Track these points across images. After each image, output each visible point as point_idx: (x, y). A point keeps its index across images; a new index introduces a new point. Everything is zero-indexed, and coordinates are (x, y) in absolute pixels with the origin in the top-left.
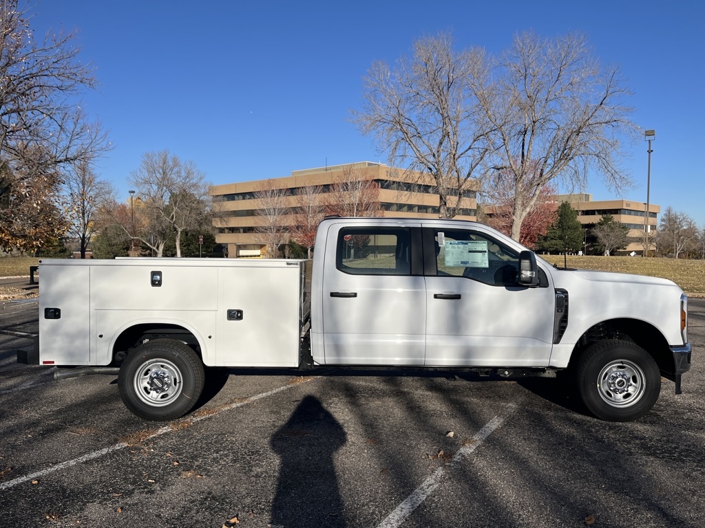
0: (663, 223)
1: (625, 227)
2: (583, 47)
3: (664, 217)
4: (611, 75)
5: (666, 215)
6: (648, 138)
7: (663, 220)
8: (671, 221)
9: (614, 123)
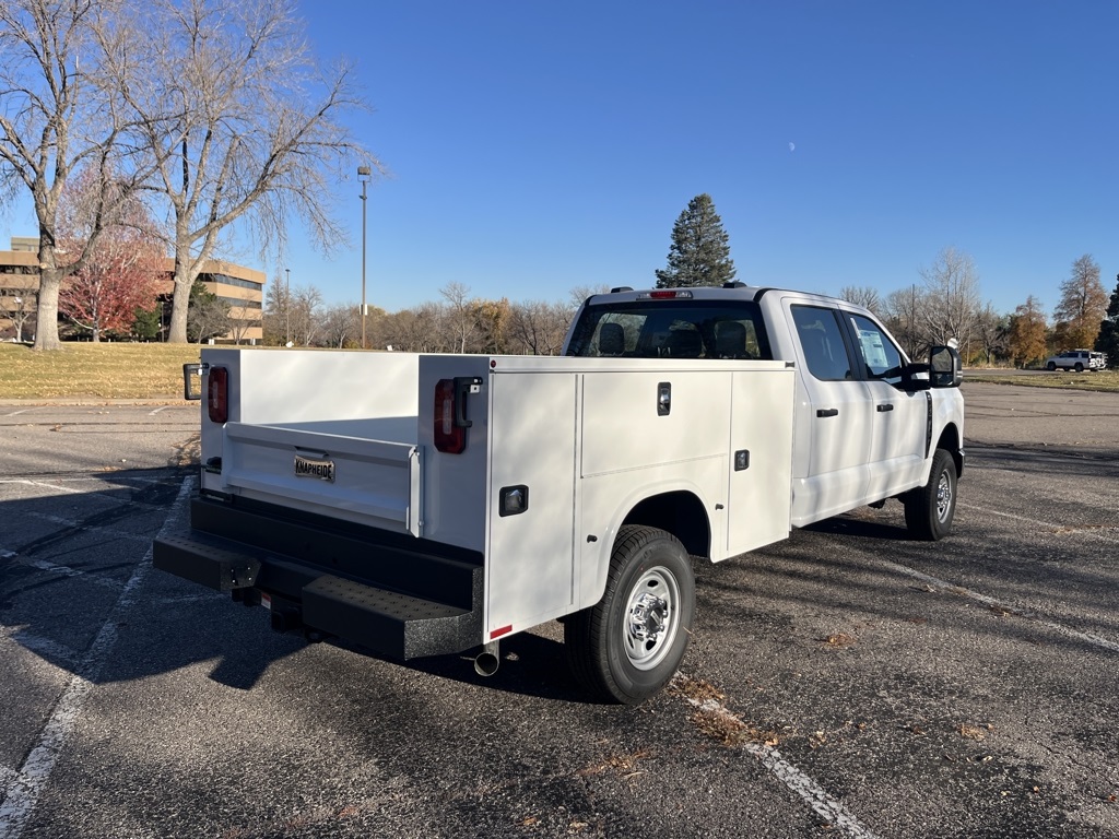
0: (270, 299)
1: (226, 303)
2: (291, 15)
3: (271, 291)
4: (341, 73)
5: (273, 287)
6: (362, 177)
7: (270, 295)
8: (279, 296)
9: (343, 149)
